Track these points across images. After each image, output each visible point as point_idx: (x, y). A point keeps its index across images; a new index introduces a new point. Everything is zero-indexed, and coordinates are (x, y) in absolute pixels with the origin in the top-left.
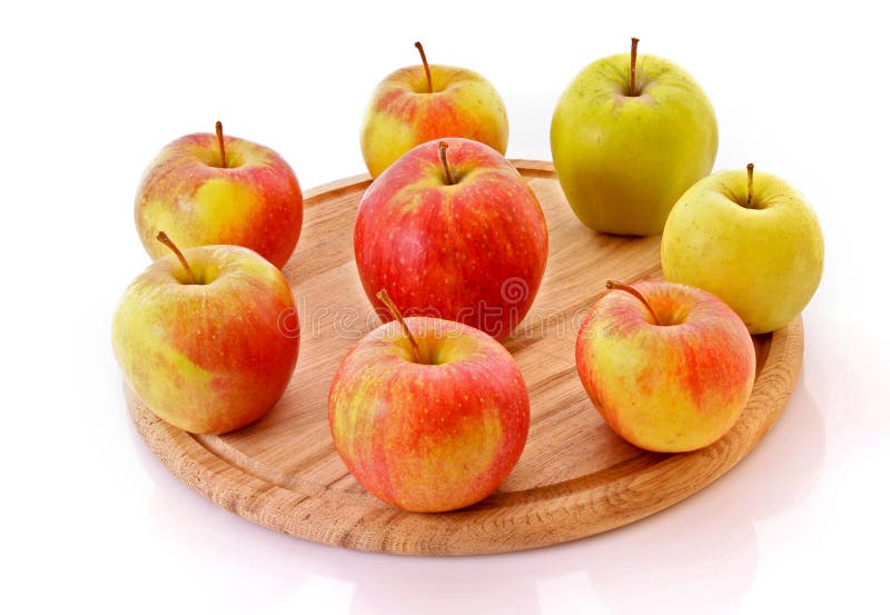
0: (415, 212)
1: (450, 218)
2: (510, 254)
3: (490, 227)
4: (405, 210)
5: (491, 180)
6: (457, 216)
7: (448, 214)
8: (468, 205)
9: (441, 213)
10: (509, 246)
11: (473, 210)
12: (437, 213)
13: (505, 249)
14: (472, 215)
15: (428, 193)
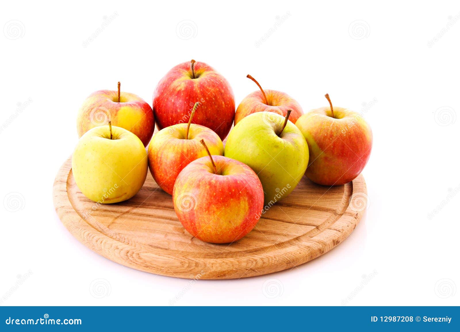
0: (183, 89)
1: (199, 91)
2: (224, 106)
3: (215, 95)
4: (178, 89)
5: (213, 76)
6: (201, 90)
7: (197, 89)
8: (205, 86)
9: (194, 89)
10: (223, 103)
11: (208, 88)
12: (193, 89)
13: (222, 103)
14: (207, 90)
15: (187, 82)
